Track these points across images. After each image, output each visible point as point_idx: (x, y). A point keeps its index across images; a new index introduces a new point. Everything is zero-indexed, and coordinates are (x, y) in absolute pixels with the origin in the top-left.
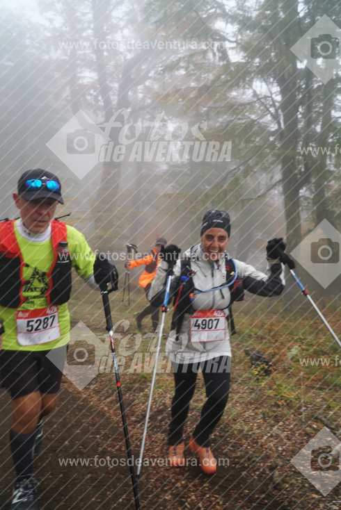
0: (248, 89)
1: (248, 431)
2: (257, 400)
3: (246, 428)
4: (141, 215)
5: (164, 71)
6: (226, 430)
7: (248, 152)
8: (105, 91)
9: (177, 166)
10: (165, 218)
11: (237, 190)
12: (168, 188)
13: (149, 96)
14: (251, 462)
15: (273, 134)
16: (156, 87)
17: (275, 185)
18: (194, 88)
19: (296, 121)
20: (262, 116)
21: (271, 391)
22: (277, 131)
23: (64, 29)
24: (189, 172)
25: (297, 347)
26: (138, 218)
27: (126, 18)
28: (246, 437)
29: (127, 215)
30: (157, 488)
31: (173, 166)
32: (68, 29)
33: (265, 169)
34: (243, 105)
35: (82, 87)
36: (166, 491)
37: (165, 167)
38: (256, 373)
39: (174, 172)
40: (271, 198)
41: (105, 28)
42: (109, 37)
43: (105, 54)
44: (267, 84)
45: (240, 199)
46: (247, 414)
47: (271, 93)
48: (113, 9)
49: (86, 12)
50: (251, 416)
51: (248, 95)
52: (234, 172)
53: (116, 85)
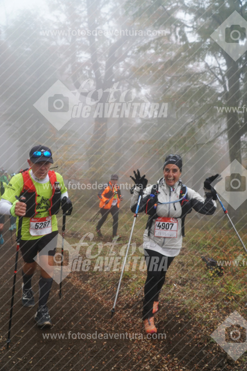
0: (202, 62)
1: (206, 319)
2: (212, 295)
3: (204, 316)
4: (122, 156)
5: (139, 51)
6: (189, 317)
7: (202, 108)
8: (96, 66)
9: (148, 120)
10: (140, 158)
11: (193, 138)
12: (142, 137)
13: (128, 69)
14: (209, 343)
15: (220, 95)
16: (133, 63)
17: (222, 133)
18: (161, 63)
19: (238, 85)
20: (213, 82)
21: (222, 289)
22: (223, 93)
23: (67, 23)
24: (157, 125)
25: (241, 255)
26: (120, 159)
27: (111, 13)
28: (204, 323)
29: (112, 156)
30: (139, 360)
31: (145, 121)
32: (69, 23)
33: (214, 121)
34: (198, 74)
35: (79, 64)
36: (146, 362)
37: (139, 121)
38: (212, 275)
39: (146, 125)
40: (218, 143)
41: (96, 21)
42: (99, 28)
43: (96, 40)
44: (216, 58)
45: (195, 144)
46: (205, 306)
47: (219, 65)
48: (102, 6)
49: (82, 10)
50: (208, 307)
51: (201, 66)
52: (191, 124)
53: (104, 63)
